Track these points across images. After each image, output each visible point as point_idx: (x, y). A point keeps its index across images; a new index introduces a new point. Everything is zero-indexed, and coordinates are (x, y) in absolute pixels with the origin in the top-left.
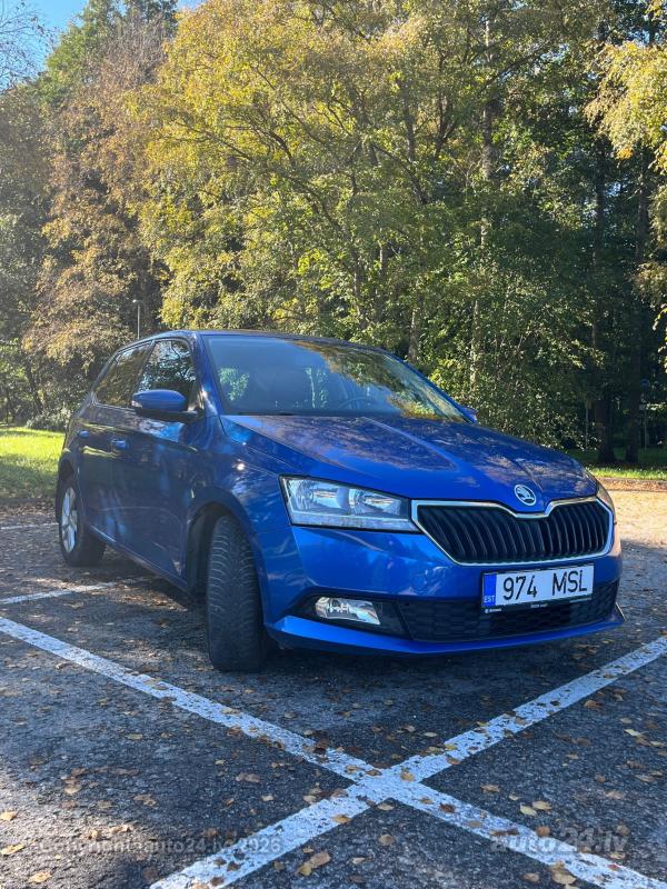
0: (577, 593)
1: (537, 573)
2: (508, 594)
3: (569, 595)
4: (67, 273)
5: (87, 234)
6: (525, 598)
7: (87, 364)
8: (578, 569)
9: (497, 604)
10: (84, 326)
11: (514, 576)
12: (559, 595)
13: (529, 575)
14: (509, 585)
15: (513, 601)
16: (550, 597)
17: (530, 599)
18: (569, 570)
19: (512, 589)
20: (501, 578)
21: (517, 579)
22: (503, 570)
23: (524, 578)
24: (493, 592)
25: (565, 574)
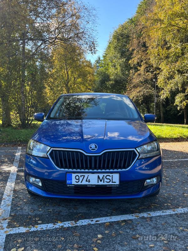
0: (111, 183)
1: (90, 175)
2: (77, 181)
3: (105, 183)
4: (136, 74)
5: (142, 61)
6: (84, 183)
7: (141, 101)
8: (111, 175)
9: (73, 184)
10: (140, 89)
11: (79, 175)
12: (101, 183)
13: (86, 175)
14: (77, 177)
15: (79, 183)
16: (97, 183)
17: (87, 183)
18: (105, 175)
19: (79, 179)
20: (74, 175)
21: (81, 176)
22: (74, 173)
23: (84, 176)
24: (71, 179)
25: (104, 176)
